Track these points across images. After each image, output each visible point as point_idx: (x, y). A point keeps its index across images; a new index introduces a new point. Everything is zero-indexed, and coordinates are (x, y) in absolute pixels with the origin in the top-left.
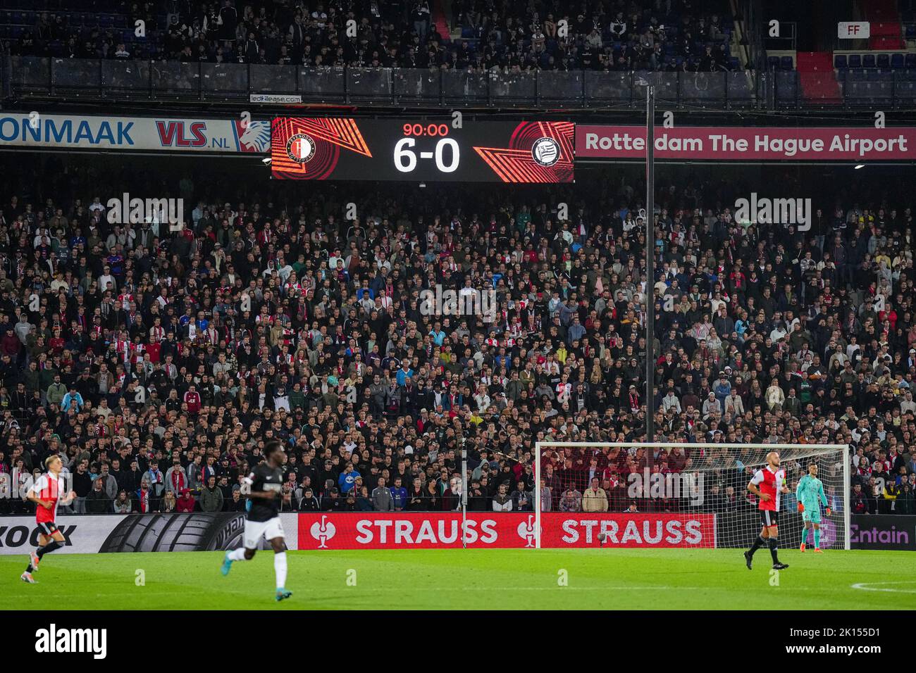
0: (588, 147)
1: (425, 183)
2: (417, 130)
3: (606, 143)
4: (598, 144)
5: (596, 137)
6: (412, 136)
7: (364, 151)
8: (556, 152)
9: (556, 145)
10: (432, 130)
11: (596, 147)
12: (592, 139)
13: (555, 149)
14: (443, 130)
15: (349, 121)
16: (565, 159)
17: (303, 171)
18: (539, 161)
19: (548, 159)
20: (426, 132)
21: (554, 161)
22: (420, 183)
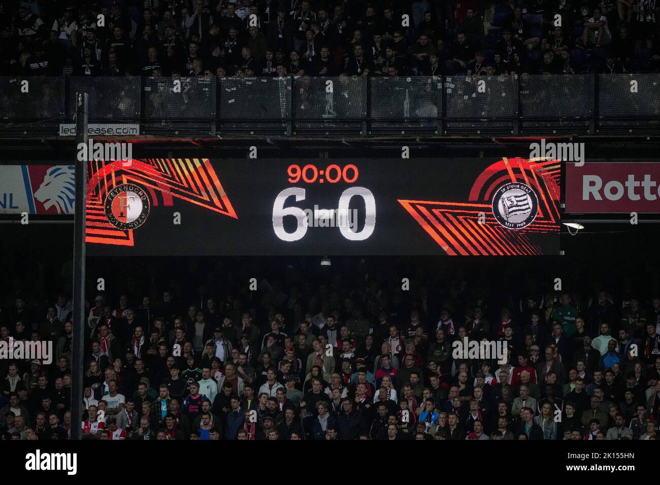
0: (586, 197)
1: (330, 258)
2: (310, 174)
3: (614, 191)
4: (601, 192)
5: (598, 180)
6: (301, 184)
7: (225, 209)
8: (531, 205)
9: (531, 195)
10: (333, 174)
11: (598, 197)
12: (592, 184)
13: (530, 201)
14: (350, 174)
15: (201, 162)
16: (547, 217)
17: (130, 243)
18: (503, 221)
19: (519, 218)
20: (324, 177)
21: (528, 221)
22: (322, 258)
